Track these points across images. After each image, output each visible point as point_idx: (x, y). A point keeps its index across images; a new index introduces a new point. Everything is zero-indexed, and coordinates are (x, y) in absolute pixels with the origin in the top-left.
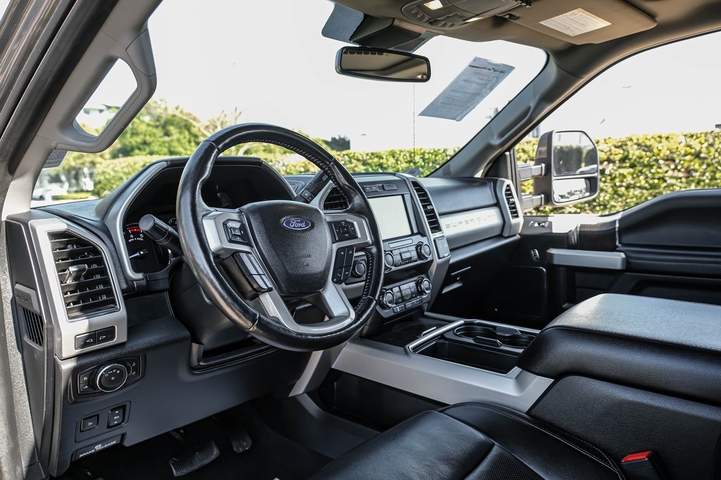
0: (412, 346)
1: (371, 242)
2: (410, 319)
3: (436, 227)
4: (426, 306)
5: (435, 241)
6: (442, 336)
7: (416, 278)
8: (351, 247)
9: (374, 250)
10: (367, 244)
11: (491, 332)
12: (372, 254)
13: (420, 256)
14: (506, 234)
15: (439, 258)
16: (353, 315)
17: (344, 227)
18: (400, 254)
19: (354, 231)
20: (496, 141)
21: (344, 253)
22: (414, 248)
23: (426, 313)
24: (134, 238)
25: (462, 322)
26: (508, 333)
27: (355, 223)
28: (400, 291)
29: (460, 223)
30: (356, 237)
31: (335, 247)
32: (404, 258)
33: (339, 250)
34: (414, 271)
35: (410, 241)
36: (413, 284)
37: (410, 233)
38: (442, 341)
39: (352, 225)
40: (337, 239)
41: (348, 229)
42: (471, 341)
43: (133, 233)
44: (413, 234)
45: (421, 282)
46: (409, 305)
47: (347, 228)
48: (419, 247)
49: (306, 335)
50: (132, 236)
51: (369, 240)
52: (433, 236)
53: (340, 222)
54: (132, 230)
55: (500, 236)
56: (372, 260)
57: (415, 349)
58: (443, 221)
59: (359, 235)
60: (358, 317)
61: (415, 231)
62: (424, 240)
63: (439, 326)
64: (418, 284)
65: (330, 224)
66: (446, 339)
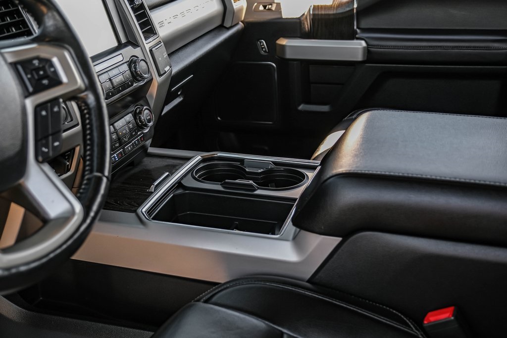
0: (145, 208)
1: (83, 86)
2: (132, 164)
3: (149, 30)
4: (149, 142)
5: (151, 51)
6: (179, 184)
7: (132, 109)
8: (54, 101)
9: (91, 99)
10: (80, 91)
11: (238, 170)
12: (87, 104)
13: (135, 76)
14: (227, 24)
15: (160, 75)
17: (37, 70)
18: (110, 80)
19: (55, 73)
21: (47, 112)
22: (125, 67)
23: (151, 150)
25: (199, 158)
26: (260, 168)
27: (55, 60)
28: (116, 131)
29: (175, 17)
30: (56, 81)
31: (30, 104)
32: (115, 84)
33: (38, 108)
34: (129, 99)
35: (120, 58)
36: (129, 117)
37: (115, 44)
38: (180, 191)
39: (52, 65)
40: (31, 89)
41: (45, 71)
42: (218, 187)
44: (120, 46)
45: (140, 113)
46: (128, 147)
47: (43, 69)
48: (132, 63)
51: (80, 82)
52: (148, 44)
53: (30, 61)
55: (222, 27)
57: (149, 212)
58: (156, 18)
59: (64, 79)
61: (123, 40)
62: (137, 52)
63: (172, 169)
64: (136, 115)
65: (14, 66)
66: (185, 188)
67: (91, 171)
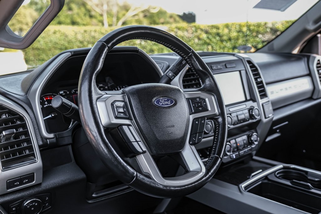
1: (218, 113)
2: (243, 162)
3: (264, 94)
4: (254, 153)
5: (263, 105)
6: (266, 177)
7: (247, 133)
8: (203, 118)
9: (220, 120)
10: (215, 115)
11: (303, 176)
12: (218, 122)
13: (252, 116)
14: (315, 97)
15: (266, 118)
16: (204, 170)
17: (198, 102)
18: (237, 116)
19: (206, 105)
20: (311, 27)
21: (198, 122)
22: (247, 111)
23: (255, 157)
24: (48, 104)
25: (281, 166)
26: (317, 178)
27: (207, 100)
28: (236, 143)
29: (281, 90)
30: (207, 110)
31: (192, 117)
32: (239, 119)
33: (195, 120)
34: (246, 128)
35: (244, 106)
36: (245, 137)
37: (244, 99)
38: (266, 181)
39: (205, 101)
40: (193, 111)
41: (201, 104)
42: (288, 183)
43: (47, 100)
44: (246, 100)
45: (252, 135)
46: (242, 152)
47: (201, 103)
48: (251, 109)
49: (170, 187)
50: (46, 103)
51: (217, 111)
52: (261, 101)
53: (195, 98)
54: (47, 99)
55: (311, 99)
56: (219, 127)
57: (246, 188)
58: (269, 89)
59: (209, 109)
60: (208, 171)
61: (248, 98)
62: (255, 105)
63: (264, 169)
64: (249, 137)
65: (188, 99)
66: (269, 180)
67: (214, 154)
